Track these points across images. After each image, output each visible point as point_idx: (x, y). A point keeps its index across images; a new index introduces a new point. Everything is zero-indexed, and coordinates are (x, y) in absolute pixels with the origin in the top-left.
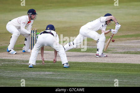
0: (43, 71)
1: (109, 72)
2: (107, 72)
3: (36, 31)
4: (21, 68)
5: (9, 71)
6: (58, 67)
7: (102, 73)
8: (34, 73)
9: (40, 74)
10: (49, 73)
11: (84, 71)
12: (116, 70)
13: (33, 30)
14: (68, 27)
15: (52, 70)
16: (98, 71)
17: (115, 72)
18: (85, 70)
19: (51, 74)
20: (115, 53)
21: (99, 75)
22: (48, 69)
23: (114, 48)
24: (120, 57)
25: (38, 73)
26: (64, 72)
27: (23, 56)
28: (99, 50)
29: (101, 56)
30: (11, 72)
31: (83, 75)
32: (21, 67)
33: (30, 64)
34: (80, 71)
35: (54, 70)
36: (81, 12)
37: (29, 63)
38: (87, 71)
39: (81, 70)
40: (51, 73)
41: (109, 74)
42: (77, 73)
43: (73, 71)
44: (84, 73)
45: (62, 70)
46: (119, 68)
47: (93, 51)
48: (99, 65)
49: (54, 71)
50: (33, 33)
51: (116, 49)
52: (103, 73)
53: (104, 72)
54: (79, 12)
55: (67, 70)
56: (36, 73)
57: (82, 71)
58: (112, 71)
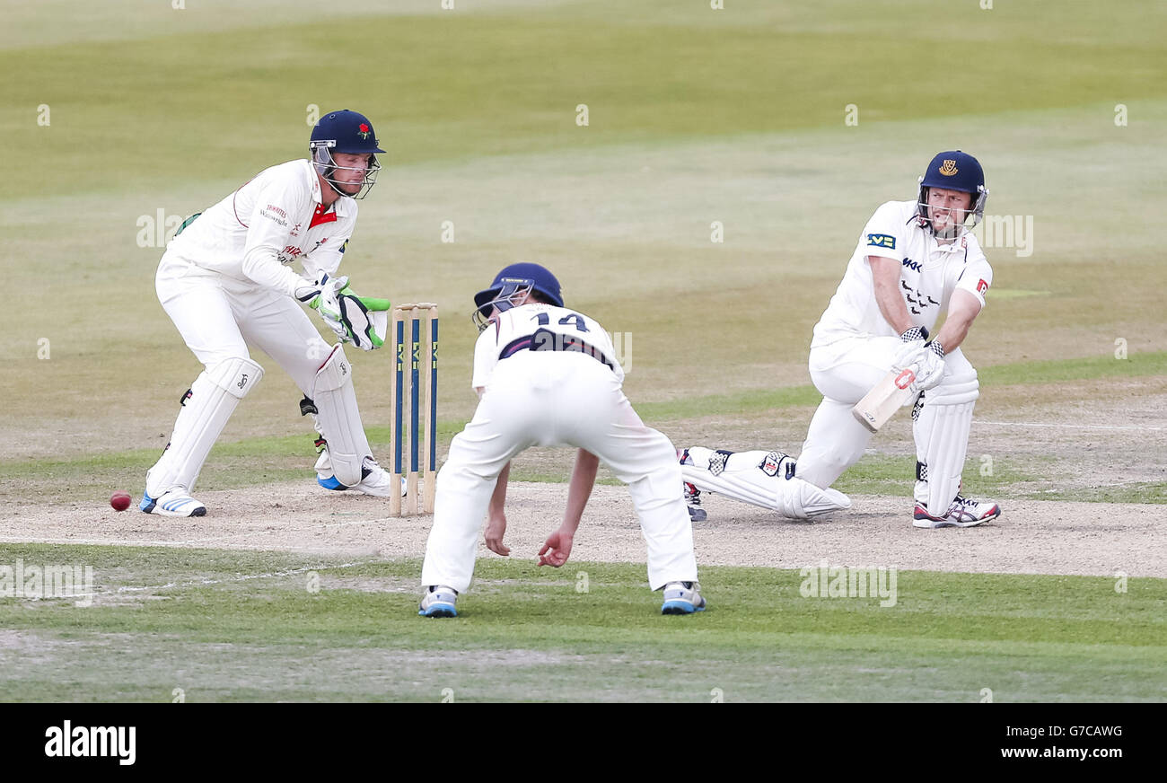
0: (495, 643)
1: (1010, 646)
2: (997, 646)
3: (435, 322)
4: (316, 623)
5: (218, 648)
6: (612, 607)
7: (955, 654)
8: (419, 657)
9: (464, 669)
10: (541, 658)
11: (816, 636)
12: (1066, 631)
13: (415, 315)
14: (684, 295)
15: (564, 631)
16: (922, 640)
17: (1060, 649)
18: (827, 632)
19: (551, 670)
20: (1057, 497)
21: (933, 671)
22: (534, 629)
23: (1050, 459)
24: (1096, 529)
25: (454, 658)
26: (661, 650)
27: (332, 528)
28: (931, 475)
29: (950, 520)
30: (239, 656)
31: (805, 670)
32: (317, 612)
33: (432, 589)
34: (784, 638)
35: (580, 632)
36: (792, 173)
37: (427, 580)
38: (837, 640)
39: (791, 629)
40: (556, 658)
41: (1013, 662)
42: (757, 654)
43: (729, 637)
44: (812, 657)
45: (639, 634)
46: (1092, 615)
47: (885, 482)
48: (934, 597)
49: (580, 645)
50: (416, 338)
51: (1065, 467)
52: (969, 654)
53: (972, 644)
54: (772, 172)
55: (682, 635)
56: (434, 659)
57: (798, 638)
58: (1036, 637)
